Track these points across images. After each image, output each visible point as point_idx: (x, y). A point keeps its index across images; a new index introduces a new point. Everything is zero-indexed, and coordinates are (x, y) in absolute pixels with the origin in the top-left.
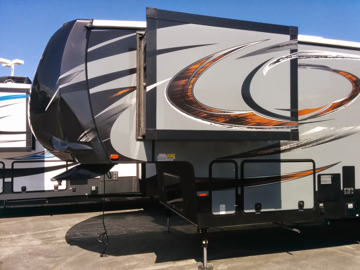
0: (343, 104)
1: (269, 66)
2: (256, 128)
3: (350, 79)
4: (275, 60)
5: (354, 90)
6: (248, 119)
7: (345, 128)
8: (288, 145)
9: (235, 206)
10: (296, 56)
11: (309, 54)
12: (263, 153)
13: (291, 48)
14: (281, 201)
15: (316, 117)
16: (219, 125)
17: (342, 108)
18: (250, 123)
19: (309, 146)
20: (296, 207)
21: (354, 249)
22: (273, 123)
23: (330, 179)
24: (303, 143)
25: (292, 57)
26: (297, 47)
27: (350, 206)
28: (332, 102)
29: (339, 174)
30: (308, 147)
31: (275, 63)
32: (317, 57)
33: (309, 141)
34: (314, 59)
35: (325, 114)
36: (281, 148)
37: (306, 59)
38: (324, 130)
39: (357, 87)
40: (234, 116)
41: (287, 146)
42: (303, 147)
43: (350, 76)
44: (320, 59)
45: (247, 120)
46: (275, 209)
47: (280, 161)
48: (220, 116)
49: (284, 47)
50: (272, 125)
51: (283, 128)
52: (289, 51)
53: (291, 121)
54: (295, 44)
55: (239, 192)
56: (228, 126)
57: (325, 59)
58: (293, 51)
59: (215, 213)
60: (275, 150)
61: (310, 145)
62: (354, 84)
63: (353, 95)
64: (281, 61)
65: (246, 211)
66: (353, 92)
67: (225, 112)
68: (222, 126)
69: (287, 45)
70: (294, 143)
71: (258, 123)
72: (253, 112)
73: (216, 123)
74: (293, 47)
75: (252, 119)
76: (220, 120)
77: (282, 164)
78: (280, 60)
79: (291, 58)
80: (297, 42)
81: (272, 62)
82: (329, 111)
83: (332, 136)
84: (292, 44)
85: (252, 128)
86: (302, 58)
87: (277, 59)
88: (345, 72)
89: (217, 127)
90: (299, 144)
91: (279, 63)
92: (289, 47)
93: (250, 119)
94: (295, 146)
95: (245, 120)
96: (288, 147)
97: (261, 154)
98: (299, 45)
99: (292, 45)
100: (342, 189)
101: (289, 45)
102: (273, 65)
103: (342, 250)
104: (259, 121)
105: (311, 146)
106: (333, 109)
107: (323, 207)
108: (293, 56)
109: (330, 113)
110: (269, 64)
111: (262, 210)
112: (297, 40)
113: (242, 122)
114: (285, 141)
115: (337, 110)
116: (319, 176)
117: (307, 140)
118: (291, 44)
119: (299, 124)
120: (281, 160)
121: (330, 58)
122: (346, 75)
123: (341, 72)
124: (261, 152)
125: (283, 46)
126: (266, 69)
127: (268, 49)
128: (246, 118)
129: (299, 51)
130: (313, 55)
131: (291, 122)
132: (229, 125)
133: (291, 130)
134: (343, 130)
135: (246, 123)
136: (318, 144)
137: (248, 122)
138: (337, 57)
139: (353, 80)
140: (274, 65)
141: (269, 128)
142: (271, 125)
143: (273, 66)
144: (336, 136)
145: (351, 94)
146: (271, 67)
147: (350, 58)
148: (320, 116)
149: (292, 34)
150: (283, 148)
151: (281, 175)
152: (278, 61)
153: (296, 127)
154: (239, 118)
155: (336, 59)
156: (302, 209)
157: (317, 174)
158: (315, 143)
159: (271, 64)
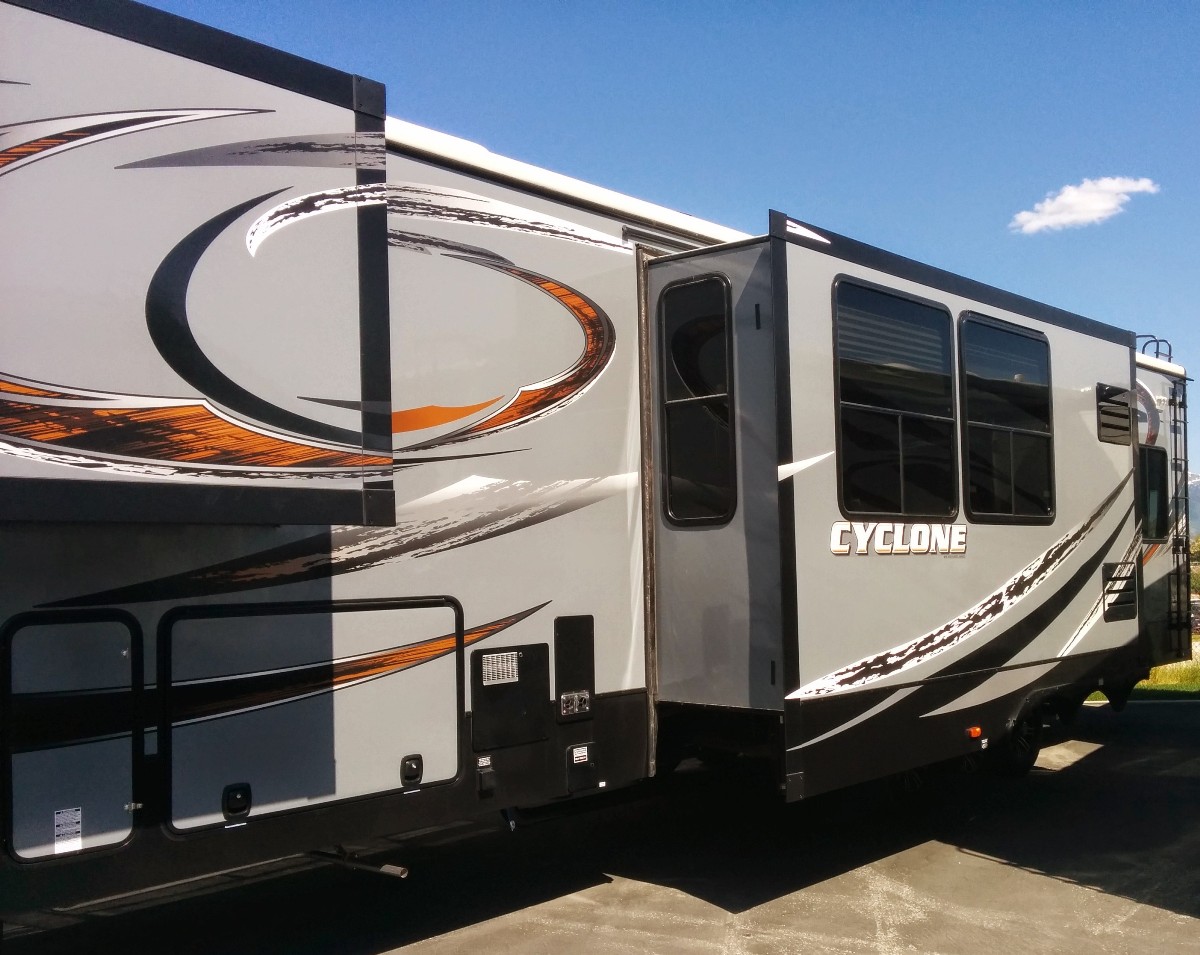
0: (556, 396)
1: (271, 218)
2: (216, 473)
3: (576, 310)
4: (297, 201)
5: (591, 352)
6: (180, 432)
7: (563, 482)
8: (363, 545)
9: (130, 807)
10: (381, 198)
11: (436, 201)
12: (257, 577)
13: (359, 164)
14: (332, 763)
15: (466, 439)
16: (32, 451)
17: (552, 411)
18: (191, 451)
19: (442, 548)
20: (394, 782)
21: (593, 903)
22: (291, 452)
23: (515, 664)
24: (419, 536)
25: (363, 199)
26: (384, 163)
27: (580, 754)
28: (520, 390)
29: (545, 646)
30: (437, 552)
31: (296, 210)
32: (468, 216)
33: (441, 530)
34: (453, 220)
35: (496, 431)
36: (334, 554)
37: (425, 218)
38: (492, 487)
39: (598, 342)
40: (112, 417)
41: (358, 547)
42: (420, 550)
43: (576, 301)
44: (477, 224)
45: (177, 438)
46: (310, 796)
47: (331, 606)
48: (42, 413)
49: (330, 152)
50: (289, 462)
51: (331, 475)
52: (352, 173)
53: (365, 448)
54: (376, 151)
55: (151, 746)
56: (83, 460)
57: (494, 226)
58: (368, 176)
59: (27, 854)
60: (309, 564)
61: (447, 542)
62: (589, 331)
63: (588, 368)
64: (318, 208)
65: (181, 824)
66: (586, 357)
67: (63, 396)
68: (51, 456)
69: (345, 148)
70: (385, 538)
71: (225, 453)
72: (204, 403)
73: (17, 445)
74: (370, 162)
75: (197, 434)
76: (41, 432)
77: (339, 619)
78: (317, 204)
79: (361, 204)
80: (382, 142)
81: (282, 207)
82: (511, 418)
83: (519, 510)
84: (362, 148)
85: (199, 472)
86: (413, 213)
87: (305, 197)
88: (563, 286)
89: (25, 462)
90: (405, 541)
91: (314, 213)
92: (351, 157)
93: (188, 432)
94: (387, 547)
95: (162, 438)
96: (361, 550)
97: (248, 579)
98: (391, 158)
99: (363, 151)
100: (553, 697)
101: (353, 151)
102: (286, 218)
103: (555, 915)
104: (227, 443)
105: (449, 545)
106: (523, 413)
107: (490, 769)
108: (368, 195)
109: (515, 425)
110: (272, 212)
111: (255, 812)
112: (383, 136)
113: (152, 444)
114: (350, 528)
115: (539, 419)
116: (477, 657)
117: (434, 525)
118: (358, 146)
119: (397, 462)
120: (332, 602)
121: (510, 225)
122: (565, 294)
123: (548, 282)
124: (252, 571)
125: (327, 148)
126: (259, 230)
127: (264, 150)
128: (169, 428)
129: (390, 181)
130: (450, 206)
131: (366, 452)
132: (86, 457)
133: (366, 485)
134: (557, 490)
135: (171, 448)
136: (472, 538)
137: (177, 444)
138: (532, 228)
139: (586, 316)
140: (292, 220)
141: (276, 476)
142: (284, 463)
143: (286, 223)
144: (533, 510)
145: (580, 364)
146: (279, 226)
147: (575, 236)
148: (479, 436)
149: (362, 109)
150: (340, 555)
151: (335, 662)
152: (308, 205)
153: (384, 473)
154: (137, 425)
155: (531, 232)
156: (417, 785)
157: (468, 651)
158: (463, 536)
159: (278, 214)
